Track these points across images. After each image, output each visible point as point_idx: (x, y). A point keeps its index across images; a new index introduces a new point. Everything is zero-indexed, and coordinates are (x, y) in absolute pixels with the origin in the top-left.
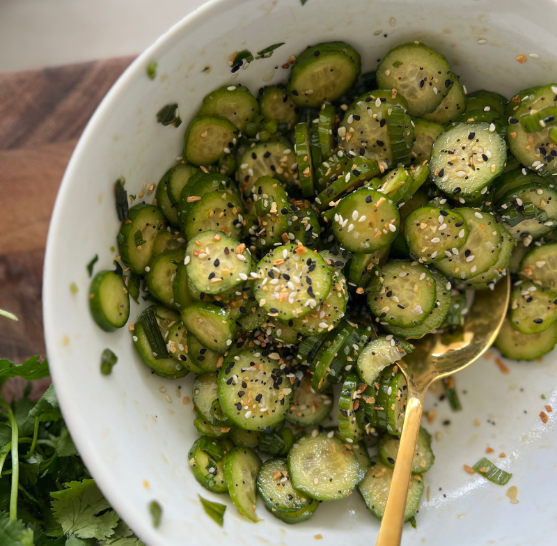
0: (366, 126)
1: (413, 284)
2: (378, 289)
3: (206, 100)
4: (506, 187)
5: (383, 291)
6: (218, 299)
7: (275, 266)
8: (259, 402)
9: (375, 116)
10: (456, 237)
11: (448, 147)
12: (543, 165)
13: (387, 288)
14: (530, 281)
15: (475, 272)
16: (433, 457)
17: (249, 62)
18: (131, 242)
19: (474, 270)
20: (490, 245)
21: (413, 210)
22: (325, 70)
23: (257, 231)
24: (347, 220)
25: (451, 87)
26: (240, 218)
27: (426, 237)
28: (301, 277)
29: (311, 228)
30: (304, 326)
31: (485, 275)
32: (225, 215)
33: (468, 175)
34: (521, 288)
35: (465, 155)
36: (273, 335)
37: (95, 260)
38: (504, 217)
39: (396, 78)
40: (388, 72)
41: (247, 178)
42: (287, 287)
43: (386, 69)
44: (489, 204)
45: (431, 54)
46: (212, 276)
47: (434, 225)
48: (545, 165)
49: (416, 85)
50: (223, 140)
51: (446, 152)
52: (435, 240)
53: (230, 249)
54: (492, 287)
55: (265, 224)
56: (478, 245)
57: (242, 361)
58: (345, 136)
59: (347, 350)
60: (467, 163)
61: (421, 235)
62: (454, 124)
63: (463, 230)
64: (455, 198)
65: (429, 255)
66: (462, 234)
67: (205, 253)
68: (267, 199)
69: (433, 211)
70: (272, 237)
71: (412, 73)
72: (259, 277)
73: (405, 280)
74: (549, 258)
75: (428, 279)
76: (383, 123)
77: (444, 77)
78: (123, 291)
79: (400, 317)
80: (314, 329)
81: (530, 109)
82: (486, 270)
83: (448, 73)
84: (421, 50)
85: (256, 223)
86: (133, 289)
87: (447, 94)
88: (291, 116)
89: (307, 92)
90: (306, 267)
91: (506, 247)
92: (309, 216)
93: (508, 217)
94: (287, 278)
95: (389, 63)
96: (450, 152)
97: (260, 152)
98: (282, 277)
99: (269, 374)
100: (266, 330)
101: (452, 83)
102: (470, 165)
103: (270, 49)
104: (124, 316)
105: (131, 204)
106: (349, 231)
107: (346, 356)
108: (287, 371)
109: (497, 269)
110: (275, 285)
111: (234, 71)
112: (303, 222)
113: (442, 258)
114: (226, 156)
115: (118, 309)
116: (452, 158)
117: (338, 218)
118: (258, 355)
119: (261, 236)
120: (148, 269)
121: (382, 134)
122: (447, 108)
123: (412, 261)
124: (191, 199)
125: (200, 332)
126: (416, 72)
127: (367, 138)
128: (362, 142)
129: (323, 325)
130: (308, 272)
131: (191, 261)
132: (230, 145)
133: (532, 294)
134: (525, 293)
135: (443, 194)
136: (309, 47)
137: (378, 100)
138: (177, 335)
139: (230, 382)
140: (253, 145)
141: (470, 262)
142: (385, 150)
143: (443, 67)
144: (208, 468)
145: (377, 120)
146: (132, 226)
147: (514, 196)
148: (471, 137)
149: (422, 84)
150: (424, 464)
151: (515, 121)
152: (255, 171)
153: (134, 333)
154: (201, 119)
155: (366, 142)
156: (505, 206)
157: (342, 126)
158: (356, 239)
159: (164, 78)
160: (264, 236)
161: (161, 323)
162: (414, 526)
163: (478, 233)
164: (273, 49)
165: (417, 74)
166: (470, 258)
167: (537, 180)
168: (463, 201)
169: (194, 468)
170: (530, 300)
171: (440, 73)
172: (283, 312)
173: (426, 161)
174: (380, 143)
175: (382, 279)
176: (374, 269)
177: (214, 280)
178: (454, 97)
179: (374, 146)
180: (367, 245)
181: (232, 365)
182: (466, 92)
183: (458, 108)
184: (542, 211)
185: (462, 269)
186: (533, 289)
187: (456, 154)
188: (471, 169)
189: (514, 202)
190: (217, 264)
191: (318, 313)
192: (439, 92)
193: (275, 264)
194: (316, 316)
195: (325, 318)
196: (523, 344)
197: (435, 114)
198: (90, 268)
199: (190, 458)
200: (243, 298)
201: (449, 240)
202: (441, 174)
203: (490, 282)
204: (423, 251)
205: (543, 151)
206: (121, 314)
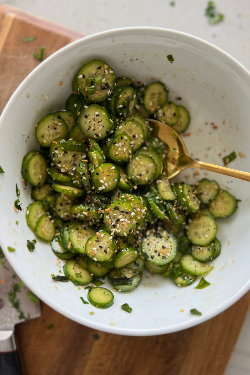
0: (64, 159)
1: (139, 164)
2: (136, 179)
3: (29, 226)
4: (113, 110)
5: (138, 177)
6: (116, 251)
7: (111, 224)
8: (165, 247)
9: (62, 155)
10: (126, 141)
11: (87, 128)
12: (110, 90)
13: (138, 175)
14: (156, 111)
15: (143, 135)
16: (214, 181)
17: (20, 201)
18: (79, 279)
19: (142, 136)
20: (134, 126)
21: (109, 155)
22: (34, 168)
23: (92, 221)
24: (103, 186)
25: (61, 117)
26: (84, 226)
27: (122, 153)
28: (120, 214)
29: (100, 199)
30: (141, 219)
31: (145, 131)
32: (80, 233)
33: (102, 125)
34: (157, 116)
35: (93, 122)
36: (140, 231)
37: (82, 298)
38: (124, 116)
39: (48, 139)
40: (45, 141)
41: (67, 216)
42: (122, 222)
43: (43, 142)
44: (117, 120)
45: (44, 121)
46: (106, 251)
47: (118, 149)
48: (110, 89)
49: (54, 131)
50: (48, 222)
51: (88, 130)
52: (125, 149)
53: (97, 239)
54: (151, 129)
55: (90, 218)
56: (132, 131)
57: (145, 249)
58: (66, 170)
59: (157, 202)
60: (97, 123)
61: (120, 155)
62: (78, 121)
63: (125, 137)
64: (110, 134)
65: (130, 154)
66: (126, 138)
67: (95, 250)
68: (81, 214)
69: (112, 147)
70: (97, 217)
71: (49, 131)
72: (114, 232)
73: (136, 166)
74: (150, 99)
75: (139, 157)
76: (66, 152)
77: (56, 118)
78: (99, 289)
79: (152, 174)
80: (144, 216)
81: (84, 89)
82: (144, 131)
83: (55, 116)
84: (41, 125)
85: (88, 221)
86: (98, 283)
87: (63, 119)
88: (47, 187)
89: (40, 179)
90: (117, 211)
91: (137, 119)
92: (95, 198)
93: (125, 114)
94: (118, 220)
95: (40, 140)
96: (89, 128)
97: (59, 207)
98: (117, 222)
99: (155, 238)
100: (136, 233)
101: (60, 116)
102: (98, 123)
103: (17, 190)
104: (109, 293)
105: (63, 274)
106: (107, 186)
107: (160, 203)
108: (156, 230)
109: (145, 125)
110: (120, 226)
111: (21, 210)
112: (96, 202)
113: (133, 148)
114: (55, 223)
115: (105, 295)
116: (92, 128)
117: (100, 189)
118: (145, 240)
119: (95, 221)
120: (92, 275)
121: (71, 154)
122: (69, 120)
123: (129, 161)
124: (69, 247)
125: (127, 262)
126: (49, 130)
127: (70, 160)
128: (70, 163)
129: (143, 211)
130: (119, 211)
131: (96, 258)
132: (51, 219)
133: (162, 112)
134: (160, 115)
135: (106, 139)
136: (22, 172)
137: (55, 151)
138: (124, 272)
139: (152, 258)
140: (54, 209)
141: (138, 137)
142: (78, 154)
143: (51, 117)
144: (184, 279)
145: (64, 154)
146: (72, 277)
147: (118, 107)
148: (86, 117)
149: (55, 129)
150: (216, 187)
151: (87, 97)
152: (66, 212)
153: (117, 290)
154: (37, 230)
155: (71, 161)
156: (120, 114)
157: (61, 169)
158: (112, 184)
159: (16, 244)
160: (95, 219)
161: (117, 276)
162: (240, 201)
163: (128, 130)
164: (17, 189)
165: (50, 130)
166: (137, 136)
167: (115, 95)
168: (112, 131)
169: (182, 286)
170: (164, 114)
171: (53, 120)
172: (132, 227)
173: (89, 139)
174: (74, 156)
175: (133, 177)
176: (127, 178)
177: (108, 251)
178: (66, 116)
179: (74, 158)
180: (116, 180)
181: (146, 253)
182: (65, 110)
183: (71, 116)
184: (128, 98)
185: (139, 141)
186: (160, 111)
187: (90, 126)
188: (100, 123)
189: (120, 108)
190: (101, 247)
191: (138, 211)
192: (61, 122)
193: (110, 223)
194: (139, 213)
195: (141, 209)
196: (181, 123)
197: (70, 126)
198: (85, 303)
199: (177, 285)
200: (119, 240)
201: (127, 144)
202: (97, 135)
203: (149, 130)
204: (127, 156)
205: (104, 89)
206: (108, 295)
